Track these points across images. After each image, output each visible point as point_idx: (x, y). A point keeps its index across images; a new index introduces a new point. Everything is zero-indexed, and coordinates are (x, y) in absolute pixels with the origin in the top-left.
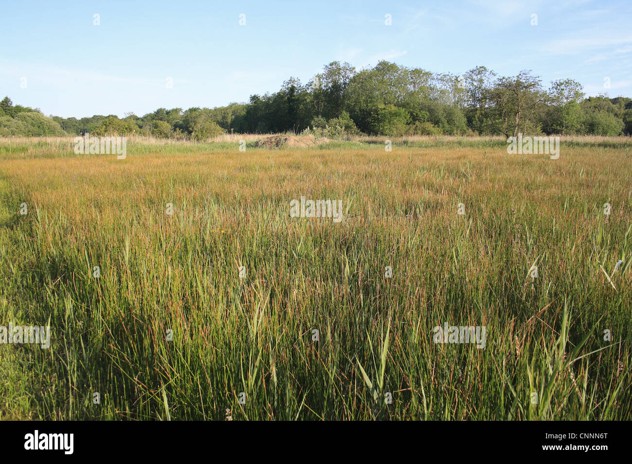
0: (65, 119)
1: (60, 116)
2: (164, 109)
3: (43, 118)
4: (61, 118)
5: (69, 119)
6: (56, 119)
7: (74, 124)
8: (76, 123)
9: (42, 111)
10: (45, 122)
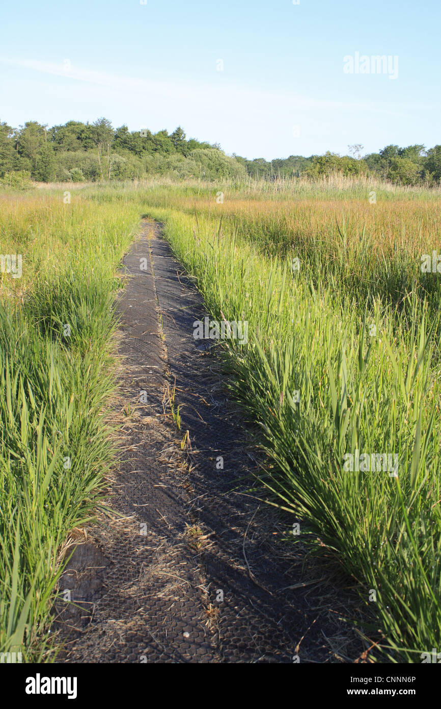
0: (250, 161)
1: (244, 157)
2: (396, 146)
3: (224, 157)
4: (244, 159)
5: (256, 160)
6: (239, 159)
7: (262, 167)
8: (265, 166)
9: (222, 148)
10: (226, 164)
